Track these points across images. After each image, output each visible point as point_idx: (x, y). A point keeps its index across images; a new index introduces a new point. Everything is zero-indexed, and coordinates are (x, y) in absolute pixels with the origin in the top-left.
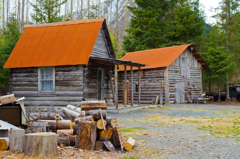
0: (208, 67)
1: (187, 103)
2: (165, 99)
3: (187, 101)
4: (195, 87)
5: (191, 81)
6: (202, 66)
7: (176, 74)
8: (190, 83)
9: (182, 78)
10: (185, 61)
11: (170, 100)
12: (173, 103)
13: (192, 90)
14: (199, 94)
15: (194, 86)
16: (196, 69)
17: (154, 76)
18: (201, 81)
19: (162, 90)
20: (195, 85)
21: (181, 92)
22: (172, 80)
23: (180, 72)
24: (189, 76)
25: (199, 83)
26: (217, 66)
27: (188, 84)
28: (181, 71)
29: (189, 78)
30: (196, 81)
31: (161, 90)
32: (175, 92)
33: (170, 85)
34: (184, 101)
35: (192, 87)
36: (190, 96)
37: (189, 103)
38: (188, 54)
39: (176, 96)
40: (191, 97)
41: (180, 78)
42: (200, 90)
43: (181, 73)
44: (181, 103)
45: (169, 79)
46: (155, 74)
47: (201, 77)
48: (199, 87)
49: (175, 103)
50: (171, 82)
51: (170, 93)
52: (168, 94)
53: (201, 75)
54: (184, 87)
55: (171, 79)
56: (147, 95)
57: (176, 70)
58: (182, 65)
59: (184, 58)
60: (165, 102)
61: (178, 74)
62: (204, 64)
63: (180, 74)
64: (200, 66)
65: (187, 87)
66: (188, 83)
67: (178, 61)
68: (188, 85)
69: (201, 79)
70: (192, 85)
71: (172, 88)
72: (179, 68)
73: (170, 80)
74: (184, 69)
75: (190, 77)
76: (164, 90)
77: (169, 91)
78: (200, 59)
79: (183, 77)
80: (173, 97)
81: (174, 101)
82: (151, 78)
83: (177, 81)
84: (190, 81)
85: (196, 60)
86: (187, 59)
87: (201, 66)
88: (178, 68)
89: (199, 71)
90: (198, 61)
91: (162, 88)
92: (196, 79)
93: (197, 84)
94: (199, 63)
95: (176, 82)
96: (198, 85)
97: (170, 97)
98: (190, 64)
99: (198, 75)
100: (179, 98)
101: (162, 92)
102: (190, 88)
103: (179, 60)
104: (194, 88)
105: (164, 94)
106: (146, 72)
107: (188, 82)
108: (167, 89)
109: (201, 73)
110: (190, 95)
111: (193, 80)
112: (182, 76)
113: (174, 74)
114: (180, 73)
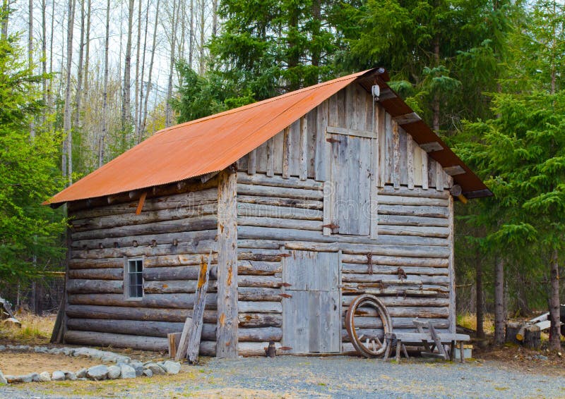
0: (484, 187)
1: (351, 354)
2: (218, 335)
3: (349, 347)
4: (410, 279)
5: (388, 251)
6: (456, 180)
7: (289, 211)
8: (374, 258)
9: (327, 231)
10: (348, 155)
11: (241, 341)
12: (260, 355)
13: (387, 291)
14: (438, 311)
15: (400, 273)
16: (419, 191)
17: (186, 222)
18: (451, 253)
19: (206, 286)
20: (406, 270)
21: (316, 302)
22: (260, 242)
23: (317, 204)
24: (371, 224)
25: (437, 262)
26: (527, 178)
27: (369, 263)
28: (322, 200)
29: (374, 235)
30: (418, 252)
31: (200, 288)
32: (279, 300)
33: (247, 265)
34: (335, 345)
35: (395, 279)
36: (377, 322)
37: (359, 354)
38: (369, 121)
39: (286, 321)
40: (382, 328)
41: (316, 235)
42: (441, 294)
43: (322, 209)
44: (315, 355)
45: (241, 237)
46: (189, 213)
47: (450, 231)
48: (435, 279)
49: (269, 353)
50: (259, 252)
51: (245, 306)
52: (232, 309)
53: (451, 222)
54: (343, 276)
55: (255, 238)
56: (164, 312)
57: (291, 192)
58: (331, 168)
59: (342, 139)
60: (216, 347)
61: (297, 215)
62: (458, 169)
63: (317, 214)
64: (443, 180)
65: (360, 277)
66: (364, 258)
67: (305, 149)
68: (364, 268)
69: (450, 242)
70: (394, 269)
71: (261, 279)
72: (310, 183)
73: (245, 243)
74: (341, 190)
75: (375, 229)
76: (214, 291)
77: (237, 296)
78: (438, 147)
79: (331, 226)
80: (267, 326)
81: (267, 345)
82: (179, 229)
83: (290, 244)
84: (375, 249)
85: (417, 149)
86: (364, 143)
87: (449, 179)
88: (303, 184)
89: (437, 201)
90: (433, 157)
91: (208, 277)
92: (415, 241)
93: (422, 266)
94: (439, 167)
95: (287, 252)
96: (432, 271)
97: (241, 325)
98: (382, 171)
99: (431, 221)
100: (307, 331)
101: (206, 298)
102: (380, 284)
103: (310, 148)
104: (406, 284)
105: (213, 307)
106: (161, 205)
107: (369, 255)
108: (228, 285)
109: (451, 215)
110: (379, 316)
111: (396, 245)
112: (327, 222)
113: (276, 214)
114: (313, 208)
